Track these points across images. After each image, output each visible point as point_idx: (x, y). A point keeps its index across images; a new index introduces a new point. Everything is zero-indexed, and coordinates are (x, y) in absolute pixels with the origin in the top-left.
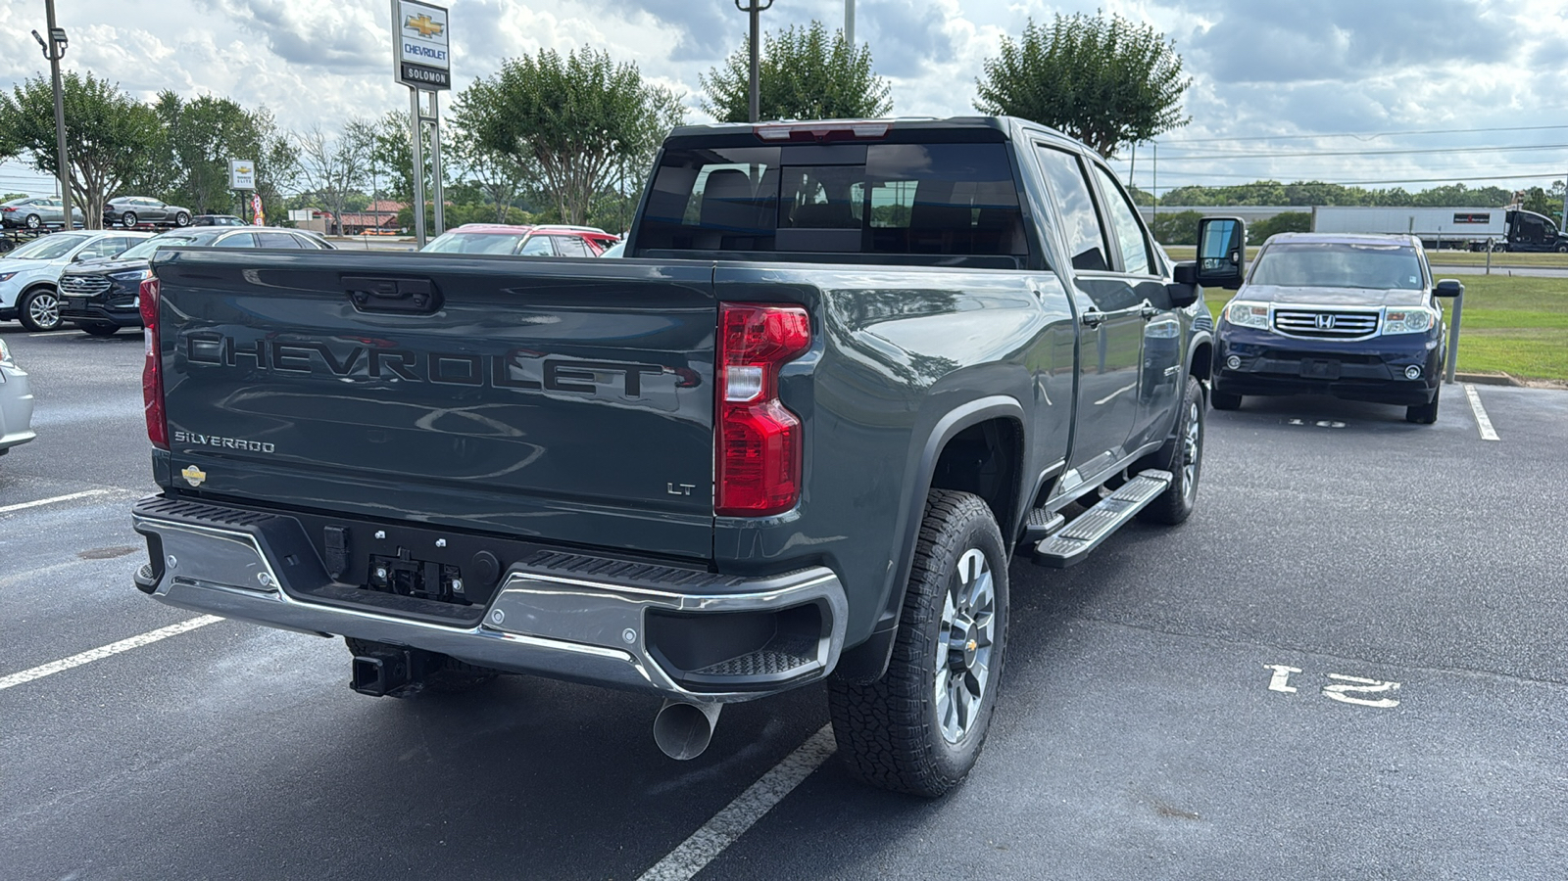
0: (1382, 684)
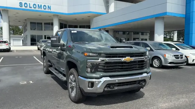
0: (22, 84)
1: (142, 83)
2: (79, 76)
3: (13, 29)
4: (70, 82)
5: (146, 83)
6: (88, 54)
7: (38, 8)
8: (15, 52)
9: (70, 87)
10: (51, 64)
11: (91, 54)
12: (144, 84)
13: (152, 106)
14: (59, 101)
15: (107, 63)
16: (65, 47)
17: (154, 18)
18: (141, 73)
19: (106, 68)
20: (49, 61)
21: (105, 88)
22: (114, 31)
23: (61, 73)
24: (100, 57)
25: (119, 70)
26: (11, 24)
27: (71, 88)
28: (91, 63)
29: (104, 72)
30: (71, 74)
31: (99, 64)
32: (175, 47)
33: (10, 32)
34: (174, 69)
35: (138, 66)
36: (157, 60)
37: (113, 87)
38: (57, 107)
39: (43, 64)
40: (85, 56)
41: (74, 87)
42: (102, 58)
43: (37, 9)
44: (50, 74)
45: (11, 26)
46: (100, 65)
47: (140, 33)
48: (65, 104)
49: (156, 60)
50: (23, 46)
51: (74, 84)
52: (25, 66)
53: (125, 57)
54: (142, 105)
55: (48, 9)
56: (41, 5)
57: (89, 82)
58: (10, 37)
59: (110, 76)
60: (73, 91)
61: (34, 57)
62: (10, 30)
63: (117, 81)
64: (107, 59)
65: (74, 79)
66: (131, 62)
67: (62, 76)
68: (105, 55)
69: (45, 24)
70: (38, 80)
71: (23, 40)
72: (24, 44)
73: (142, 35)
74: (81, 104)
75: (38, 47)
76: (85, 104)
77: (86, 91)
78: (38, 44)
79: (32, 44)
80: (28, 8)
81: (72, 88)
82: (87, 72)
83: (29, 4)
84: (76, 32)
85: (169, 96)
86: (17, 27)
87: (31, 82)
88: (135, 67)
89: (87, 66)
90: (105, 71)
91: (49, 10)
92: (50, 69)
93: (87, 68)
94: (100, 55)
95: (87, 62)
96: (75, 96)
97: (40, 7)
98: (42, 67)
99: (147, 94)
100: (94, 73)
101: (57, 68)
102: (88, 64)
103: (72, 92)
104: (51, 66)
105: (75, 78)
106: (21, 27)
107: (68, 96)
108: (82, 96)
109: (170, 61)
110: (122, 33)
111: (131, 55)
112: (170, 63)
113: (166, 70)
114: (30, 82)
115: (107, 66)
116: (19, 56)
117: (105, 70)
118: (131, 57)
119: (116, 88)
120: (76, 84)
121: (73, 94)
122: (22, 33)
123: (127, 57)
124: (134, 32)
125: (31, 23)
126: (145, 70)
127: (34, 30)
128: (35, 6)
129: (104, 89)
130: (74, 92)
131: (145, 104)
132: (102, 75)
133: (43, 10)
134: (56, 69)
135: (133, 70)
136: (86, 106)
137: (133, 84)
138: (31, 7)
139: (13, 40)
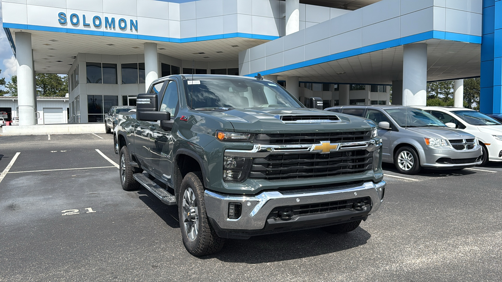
0: (66, 214)
1: (360, 207)
2: (205, 189)
3: (42, 81)
4: (184, 205)
5: (371, 207)
6: (225, 135)
7: (106, 27)
8: (49, 139)
9: (184, 218)
10: (139, 164)
11: (233, 136)
12: (366, 208)
13: (387, 264)
14: (158, 252)
15: (272, 157)
16: (172, 121)
17: (402, 47)
18: (360, 183)
19: (270, 169)
20: (134, 158)
21: (268, 217)
22: (300, 82)
23: (163, 186)
24: (257, 143)
25: (304, 174)
26: (39, 68)
27: (186, 221)
28: (235, 158)
29: (266, 178)
30: (188, 186)
31: (254, 159)
32: (453, 120)
33: (35, 88)
34: (451, 175)
35: (351, 164)
36: (408, 154)
37: (289, 216)
38: (153, 266)
39: (118, 166)
40: (220, 140)
41: (194, 219)
42: (262, 144)
43: (103, 29)
44: (136, 192)
45: (39, 74)
46: (257, 161)
47: (368, 87)
48: (174, 258)
49: (404, 154)
50: (69, 123)
51: (193, 210)
52: (73, 172)
53: (317, 141)
54: (363, 262)
55: (131, 29)
56: (113, 20)
57: (230, 203)
58: (36, 102)
59: (282, 190)
60: (193, 229)
61: (98, 150)
62: (36, 83)
63: (298, 200)
64: (274, 148)
65: (194, 198)
66: (333, 154)
67: (166, 193)
68: (268, 138)
69: (124, 66)
70: (107, 205)
71: (68, 109)
72: (72, 120)
73: (371, 91)
74: (213, 259)
75: (106, 126)
76: (221, 259)
77: (222, 226)
78: (107, 119)
79: (92, 119)
80: (81, 27)
81: (190, 221)
82: (225, 180)
83: (84, 16)
84: (198, 82)
85: (431, 240)
86: (53, 77)
87: (90, 210)
88: (345, 167)
89: (224, 166)
90: (269, 176)
91: (134, 32)
92: (135, 176)
93: (224, 169)
94: (256, 138)
95: (224, 156)
96: (198, 240)
97: (110, 23)
98: (117, 174)
99: (375, 236)
100: (242, 180)
101: (154, 175)
102: (227, 161)
103: (189, 231)
104: (139, 170)
105: (196, 196)
106: (65, 75)
107: (181, 242)
108: (214, 239)
109: (440, 155)
110: (320, 86)
111: (333, 136)
112: (441, 160)
113: (431, 178)
114: (88, 210)
115: (274, 165)
116: (58, 149)
117: (268, 173)
118: (333, 141)
119: (296, 218)
120: (199, 209)
121: (192, 236)
122: (67, 91)
123: (321, 142)
124: (351, 84)
125: (89, 65)
126: (370, 174)
127: (97, 82)
128: (97, 22)
129: (266, 221)
130: (195, 230)
131: (370, 259)
132: (261, 186)
133: (118, 30)
134: (151, 178)
135: (338, 174)
136: (225, 263)
137: (340, 208)
138: (88, 25)
139: (45, 109)
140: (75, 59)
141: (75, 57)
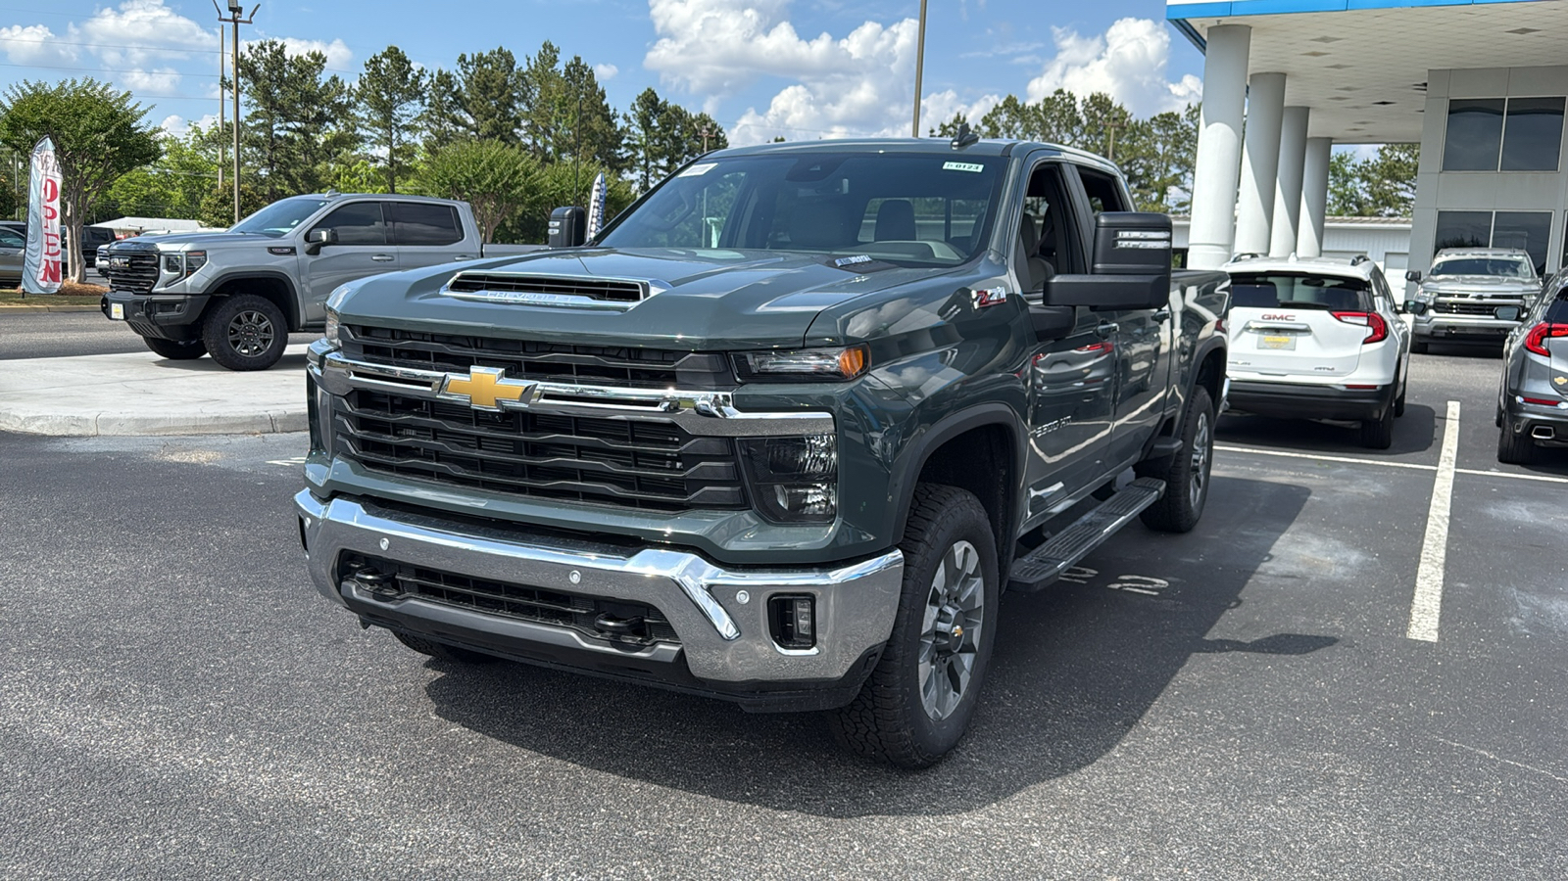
63: (385, 544)
118: (513, 371)
119: (403, 603)
123: (473, 370)
125: (1458, 108)
139: (1391, 259)
140: (1425, 92)
141: (1425, 84)
